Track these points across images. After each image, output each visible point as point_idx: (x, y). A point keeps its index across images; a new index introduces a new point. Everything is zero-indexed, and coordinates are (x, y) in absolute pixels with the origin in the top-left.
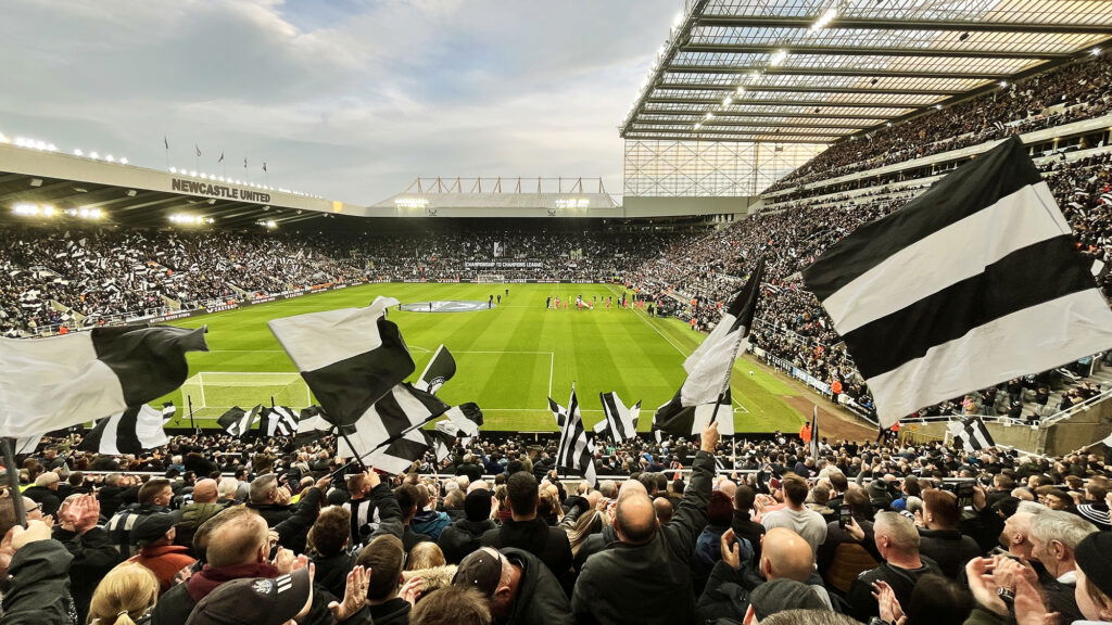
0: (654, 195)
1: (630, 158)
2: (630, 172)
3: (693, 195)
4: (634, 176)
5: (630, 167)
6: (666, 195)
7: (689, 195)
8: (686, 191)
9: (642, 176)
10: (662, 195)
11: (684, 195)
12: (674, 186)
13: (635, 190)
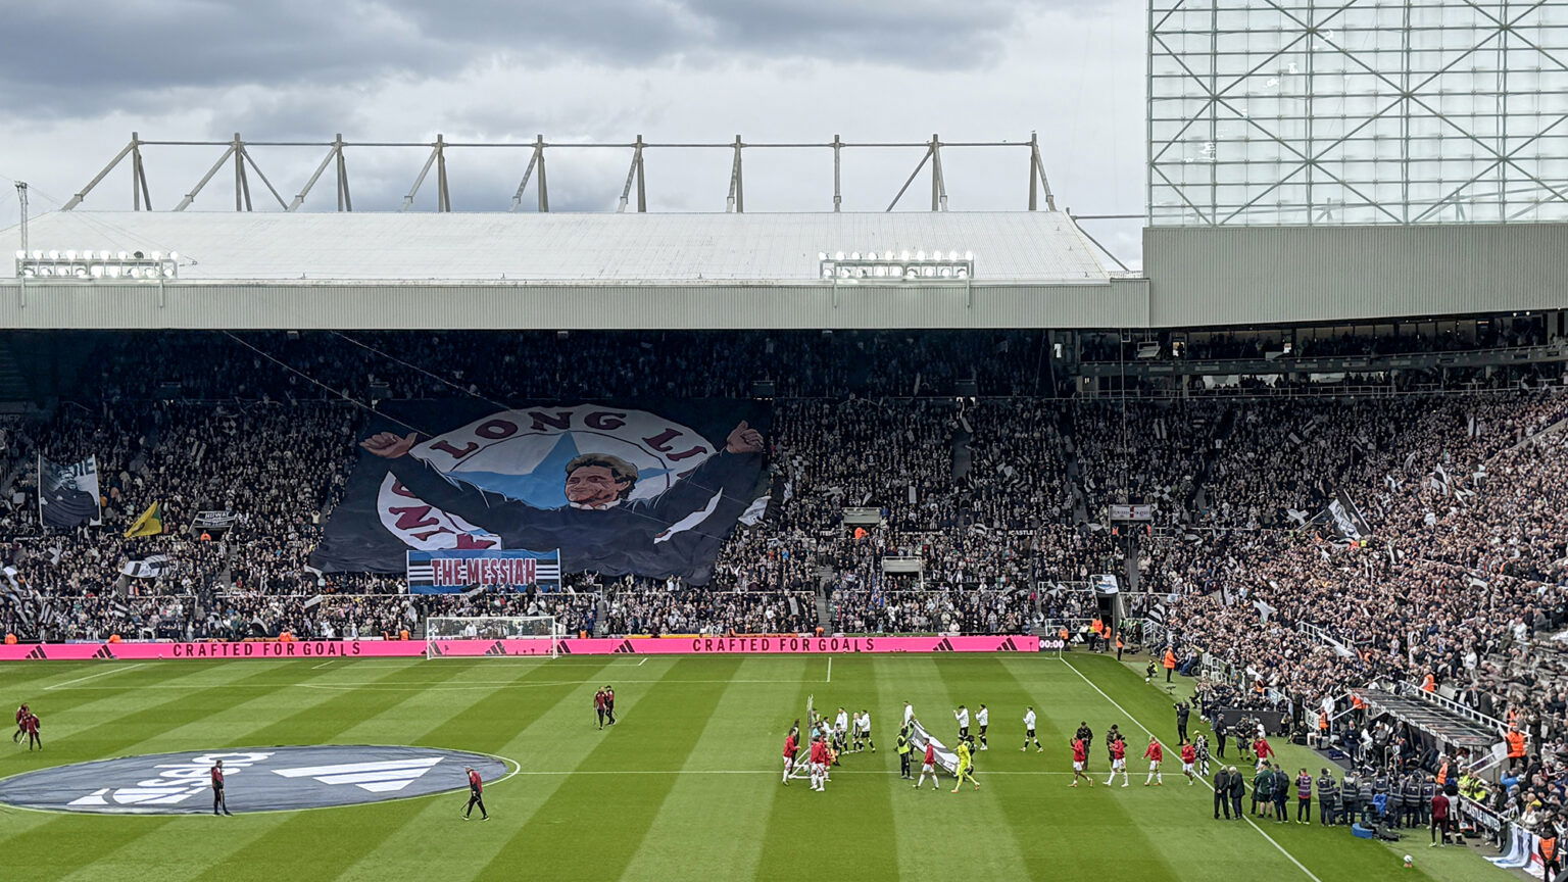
0: (1299, 218)
1: (1175, 44)
2: (1176, 109)
3: (1488, 214)
4: (1201, 129)
5: (1178, 88)
6: (1358, 216)
7: (1472, 215)
8: (1454, 199)
9: (1240, 129)
10: (1337, 217)
11: (1449, 214)
12: (1394, 172)
13: (1202, 197)
